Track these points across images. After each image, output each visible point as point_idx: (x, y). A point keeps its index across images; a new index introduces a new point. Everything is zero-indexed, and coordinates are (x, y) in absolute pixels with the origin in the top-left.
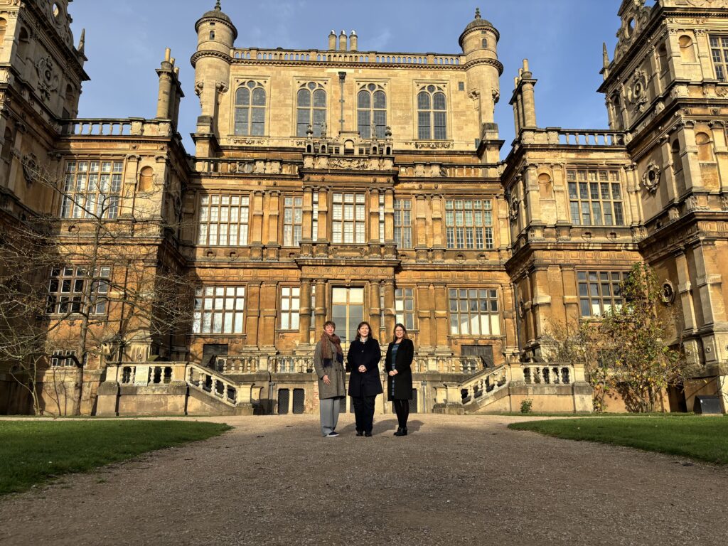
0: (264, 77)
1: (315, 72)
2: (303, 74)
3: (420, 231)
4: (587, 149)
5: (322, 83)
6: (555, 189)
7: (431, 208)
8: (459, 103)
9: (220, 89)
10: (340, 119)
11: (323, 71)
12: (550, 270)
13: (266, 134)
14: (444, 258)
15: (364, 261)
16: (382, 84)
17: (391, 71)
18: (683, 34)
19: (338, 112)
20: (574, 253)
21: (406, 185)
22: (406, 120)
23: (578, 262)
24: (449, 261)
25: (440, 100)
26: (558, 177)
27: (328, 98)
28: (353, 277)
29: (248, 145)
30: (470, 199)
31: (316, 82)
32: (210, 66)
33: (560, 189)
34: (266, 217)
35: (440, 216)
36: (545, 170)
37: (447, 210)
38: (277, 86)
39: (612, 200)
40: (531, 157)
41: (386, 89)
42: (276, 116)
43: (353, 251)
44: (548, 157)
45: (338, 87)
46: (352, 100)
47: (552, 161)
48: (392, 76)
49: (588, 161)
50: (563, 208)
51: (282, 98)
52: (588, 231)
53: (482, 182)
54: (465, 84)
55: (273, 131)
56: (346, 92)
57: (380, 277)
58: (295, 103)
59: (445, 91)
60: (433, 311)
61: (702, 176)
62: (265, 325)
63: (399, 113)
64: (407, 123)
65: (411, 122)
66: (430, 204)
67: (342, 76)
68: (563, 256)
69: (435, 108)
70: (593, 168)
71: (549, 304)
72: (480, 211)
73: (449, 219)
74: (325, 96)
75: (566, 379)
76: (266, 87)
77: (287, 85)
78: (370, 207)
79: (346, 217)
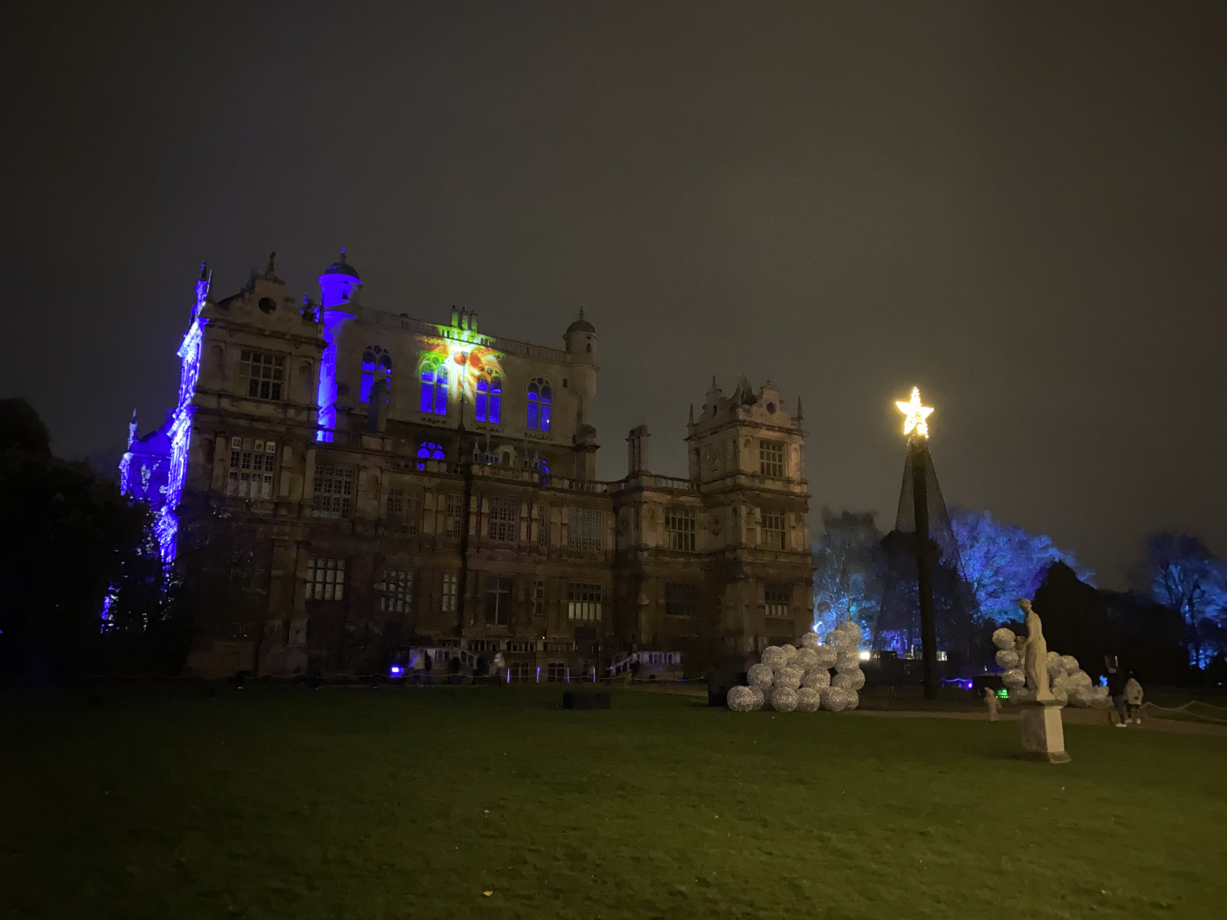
0: (391, 345)
2: (428, 347)
4: (678, 492)
5: (445, 360)
6: (657, 521)
7: (561, 514)
8: (562, 399)
10: (461, 399)
11: (447, 347)
12: (650, 581)
13: (391, 405)
14: (568, 557)
15: (517, 559)
17: (508, 359)
18: (747, 438)
22: (519, 408)
23: (668, 576)
24: (572, 560)
26: (660, 513)
27: (450, 376)
30: (588, 509)
33: (660, 521)
34: (434, 512)
36: (652, 506)
37: (572, 517)
38: (403, 355)
39: (690, 533)
41: (502, 376)
42: (401, 387)
43: (506, 549)
44: (655, 496)
47: (658, 500)
48: (509, 363)
49: (678, 502)
50: (660, 536)
51: (408, 370)
52: (674, 553)
53: (598, 496)
54: (569, 382)
55: (399, 402)
56: (467, 373)
58: (420, 377)
59: (552, 386)
60: (558, 600)
61: (747, 536)
63: (513, 401)
64: (519, 412)
65: (522, 411)
66: (560, 510)
69: (542, 400)
70: (681, 508)
71: (647, 606)
72: (594, 519)
73: (573, 525)
74: (447, 374)
76: (393, 355)
77: (413, 356)
78: (521, 512)
79: (501, 518)
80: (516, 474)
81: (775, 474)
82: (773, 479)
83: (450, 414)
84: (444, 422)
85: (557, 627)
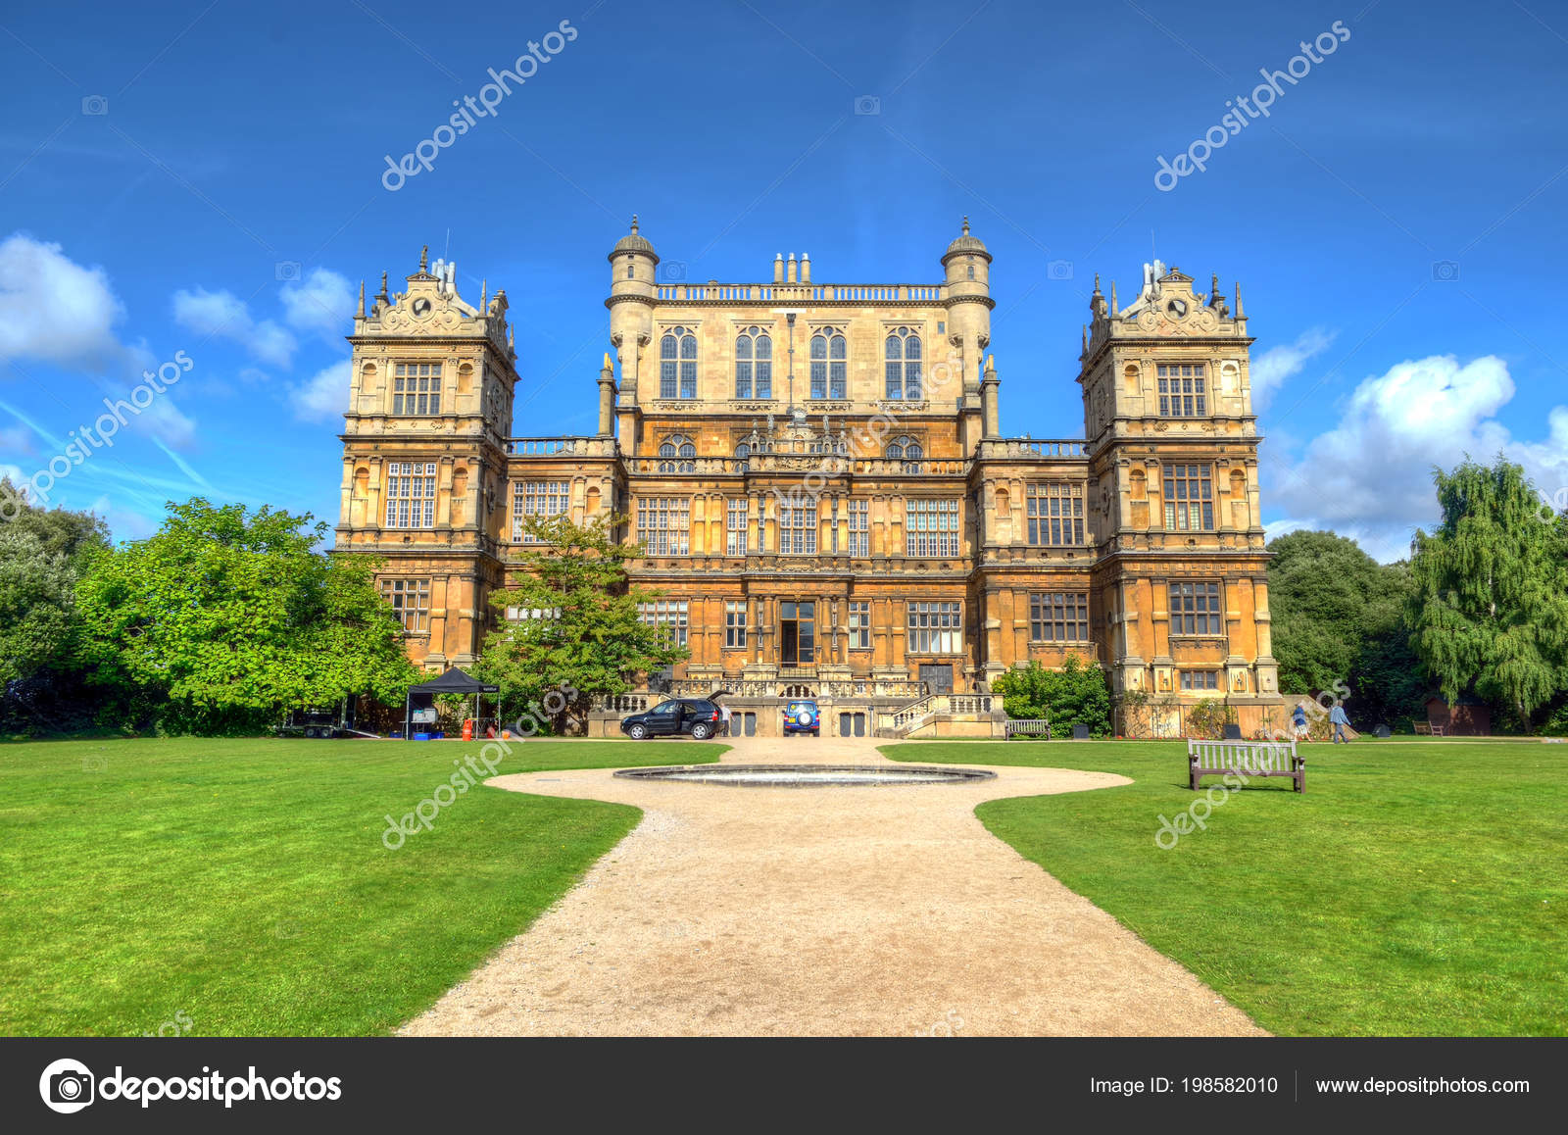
0: (696, 323)
1: (759, 314)
2: (742, 317)
3: (878, 538)
4: (1048, 463)
5: (766, 328)
6: (1013, 506)
7: (891, 510)
8: (937, 351)
9: (643, 341)
10: (788, 375)
11: (768, 312)
12: (1002, 594)
13: (698, 397)
14: (903, 568)
15: (815, 576)
16: (841, 327)
17: (853, 310)
18: (1131, 363)
19: (787, 365)
20: (1028, 577)
21: (862, 485)
22: (871, 374)
23: (1031, 585)
24: (910, 572)
25: (915, 347)
26: (1016, 493)
27: (774, 347)
28: (804, 593)
29: (678, 412)
30: (934, 500)
31: (759, 326)
32: (630, 313)
33: (1017, 506)
34: (708, 523)
35: (899, 520)
36: (1003, 485)
37: (909, 513)
38: (710, 333)
39: (1073, 517)
40: (989, 471)
41: (846, 333)
42: (710, 372)
43: (803, 563)
44: (1006, 471)
45: (787, 332)
46: (803, 349)
47: (1012, 476)
49: (1048, 475)
50: (1019, 527)
51: (717, 349)
52: (1044, 551)
53: (947, 481)
54: (946, 324)
55: (707, 391)
56: (796, 339)
57: (833, 593)
58: (733, 355)
59: (921, 334)
60: (889, 627)
61: (1132, 515)
62: (710, 643)
63: (862, 366)
64: (872, 378)
65: (877, 378)
66: (889, 505)
67: (791, 319)
68: (1017, 580)
69: (907, 358)
70: (1055, 482)
71: (998, 629)
72: (945, 513)
73: (910, 524)
74: (769, 345)
75: (987, 708)
76: (698, 333)
77: (723, 331)
78: (821, 513)
79: (796, 524)
80: (813, 463)
82: (1184, 420)
83: (774, 397)
84: (766, 407)
85: (890, 664)
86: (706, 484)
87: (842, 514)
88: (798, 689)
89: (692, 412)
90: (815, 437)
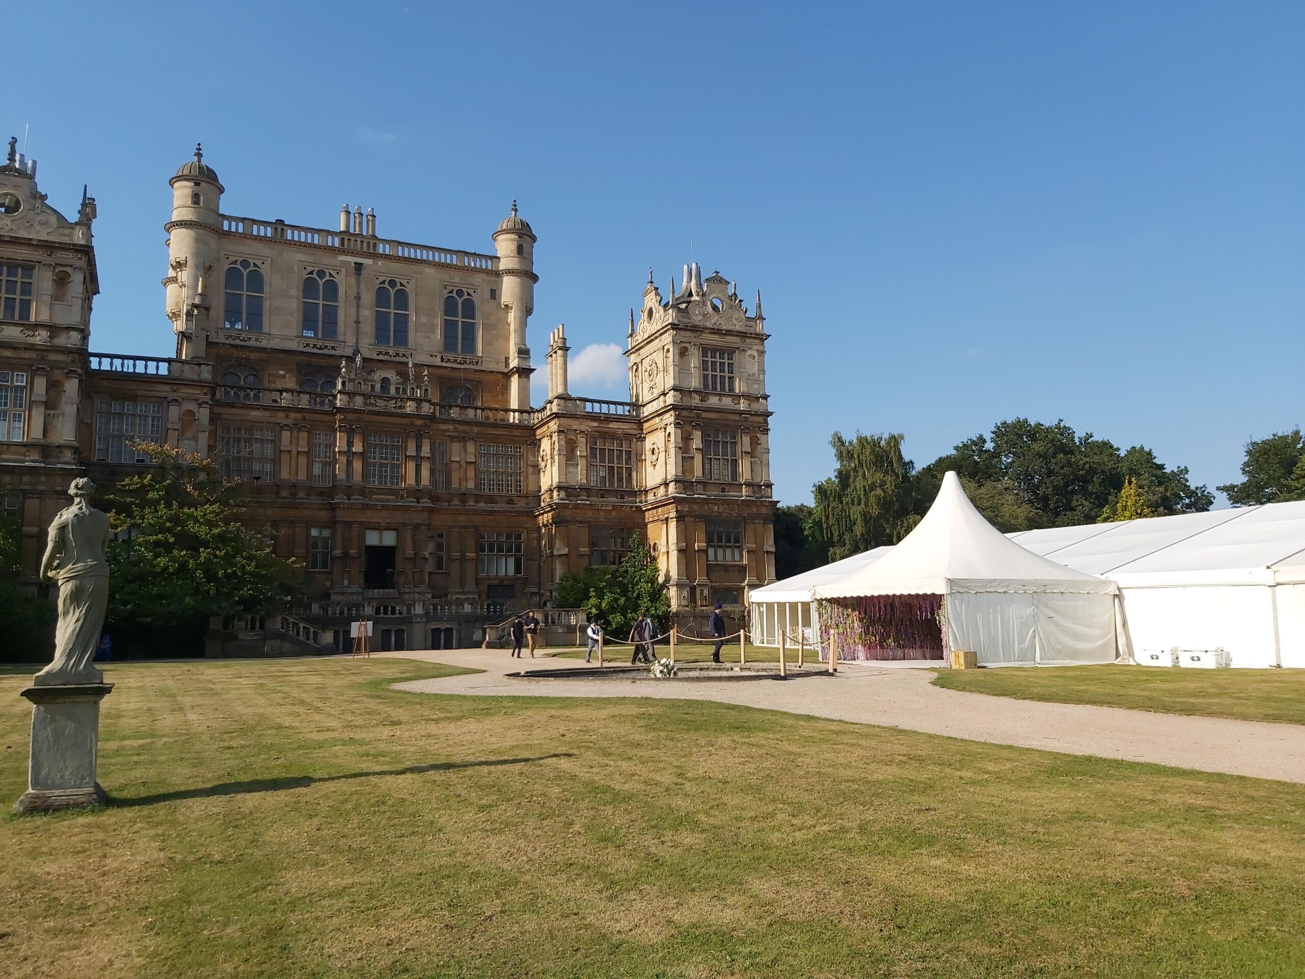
0: (262, 257)
1: (326, 259)
2: (311, 259)
3: (454, 475)
4: (607, 420)
5: (334, 273)
6: (579, 453)
7: (466, 451)
8: (490, 313)
9: (208, 270)
10: (355, 319)
11: (336, 257)
12: (570, 526)
13: (265, 330)
14: (476, 502)
16: (404, 282)
17: (415, 268)
18: (684, 344)
19: (353, 311)
20: (590, 512)
21: (441, 427)
22: (431, 328)
23: (593, 519)
24: (481, 506)
25: (470, 308)
26: (582, 443)
27: (341, 292)
28: (388, 520)
29: (243, 343)
30: (503, 444)
31: (326, 271)
32: (196, 240)
33: (583, 454)
34: (294, 453)
35: (473, 460)
36: (572, 436)
37: (481, 454)
38: (279, 270)
39: (624, 466)
40: (561, 423)
41: (409, 289)
42: (277, 308)
43: (388, 494)
44: (575, 425)
45: (354, 280)
46: (368, 298)
47: (579, 429)
48: (416, 273)
49: (606, 430)
50: (584, 472)
51: (285, 287)
52: (603, 493)
53: (515, 428)
54: (499, 292)
55: (274, 326)
56: (363, 287)
57: (415, 521)
58: (300, 294)
59: (475, 298)
60: (463, 553)
61: (683, 466)
63: (423, 319)
64: (432, 332)
65: (436, 331)
66: (464, 447)
67: (359, 267)
68: (581, 515)
69: (463, 317)
70: (612, 436)
71: (565, 555)
72: (511, 456)
73: (482, 463)
74: (336, 290)
76: (265, 270)
77: (291, 271)
78: (406, 450)
79: (382, 458)
80: (399, 404)
81: (723, 389)
82: (720, 395)
83: (341, 338)
84: (333, 348)
85: (462, 585)
86: (293, 415)
87: (426, 451)
88: (386, 608)
89: (257, 344)
90: (401, 380)
